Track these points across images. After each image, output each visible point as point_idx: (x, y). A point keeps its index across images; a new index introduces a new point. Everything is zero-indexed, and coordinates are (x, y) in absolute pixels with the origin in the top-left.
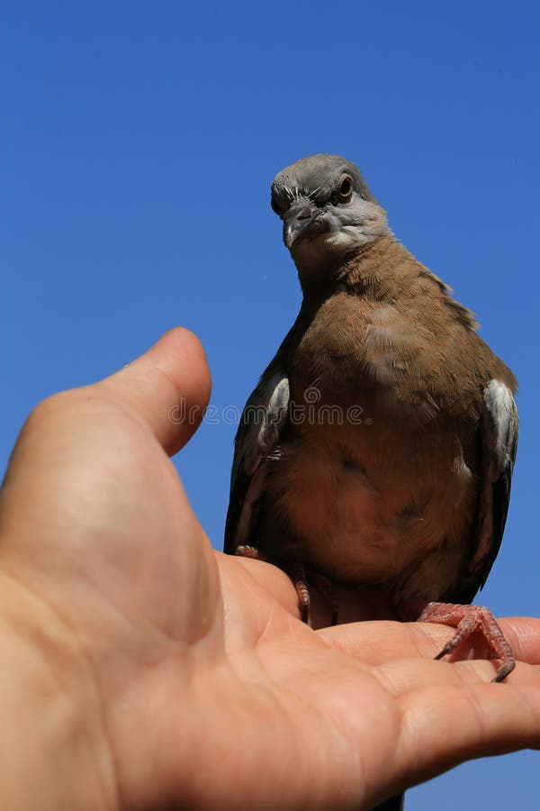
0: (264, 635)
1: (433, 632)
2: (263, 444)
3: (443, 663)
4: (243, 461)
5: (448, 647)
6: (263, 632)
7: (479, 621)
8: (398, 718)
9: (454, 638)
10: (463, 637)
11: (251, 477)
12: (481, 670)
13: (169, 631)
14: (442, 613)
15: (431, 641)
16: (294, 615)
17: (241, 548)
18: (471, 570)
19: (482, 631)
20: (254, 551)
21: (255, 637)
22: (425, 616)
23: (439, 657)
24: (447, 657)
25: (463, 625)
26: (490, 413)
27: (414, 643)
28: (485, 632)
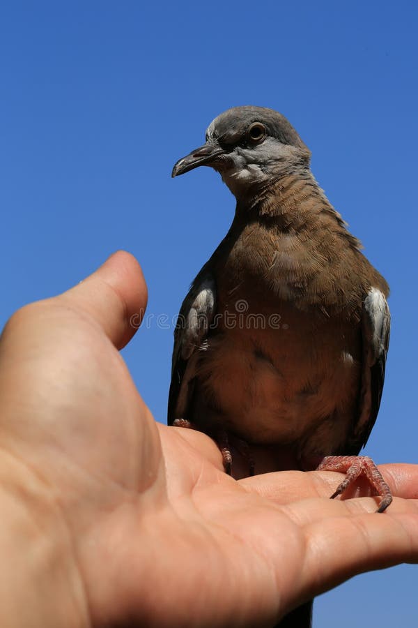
0: (197, 485)
1: (328, 478)
2: (196, 335)
3: (337, 501)
4: (181, 349)
5: (340, 489)
6: (196, 482)
7: (363, 467)
8: (304, 544)
9: (344, 482)
10: (351, 479)
11: (187, 361)
12: (366, 505)
13: (123, 484)
14: (335, 463)
15: (326, 485)
16: (220, 470)
17: (177, 420)
18: (356, 433)
19: (366, 475)
20: (187, 423)
21: (190, 487)
22: (322, 466)
23: (333, 497)
24: (339, 496)
25: (351, 471)
26: (368, 313)
27: (314, 487)
28: (368, 476)
